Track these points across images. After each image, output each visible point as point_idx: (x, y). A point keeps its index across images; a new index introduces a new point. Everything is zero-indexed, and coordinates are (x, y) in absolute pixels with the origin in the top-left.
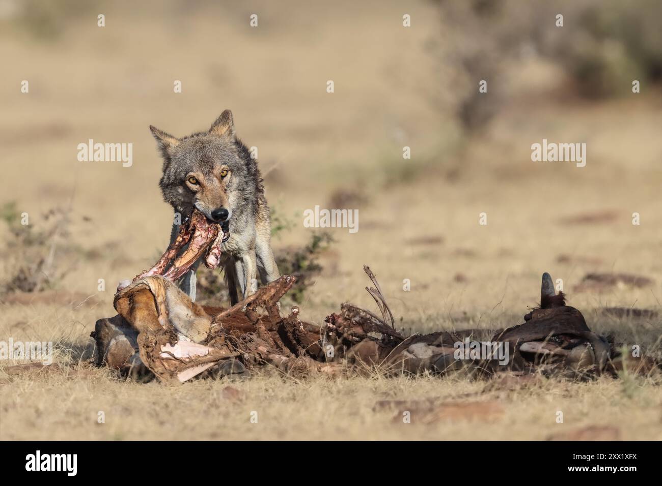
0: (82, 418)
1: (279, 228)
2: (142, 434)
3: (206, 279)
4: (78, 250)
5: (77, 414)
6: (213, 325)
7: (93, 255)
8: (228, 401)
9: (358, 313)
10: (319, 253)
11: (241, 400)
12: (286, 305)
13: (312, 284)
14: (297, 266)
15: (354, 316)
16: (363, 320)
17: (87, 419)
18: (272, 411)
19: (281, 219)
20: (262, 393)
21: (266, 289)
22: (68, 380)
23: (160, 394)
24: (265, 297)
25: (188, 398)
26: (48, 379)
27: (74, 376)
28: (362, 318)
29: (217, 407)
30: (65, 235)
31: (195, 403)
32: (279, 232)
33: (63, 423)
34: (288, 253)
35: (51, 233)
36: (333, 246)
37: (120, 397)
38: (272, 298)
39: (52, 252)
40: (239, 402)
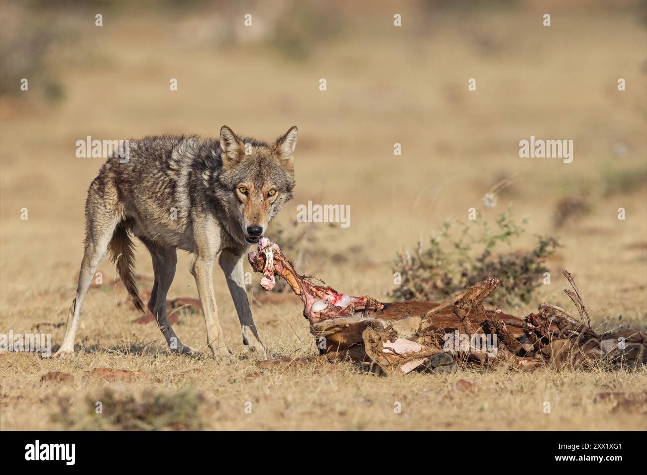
0: (327, 409)
1: (508, 234)
2: (382, 423)
3: (442, 280)
4: (324, 253)
5: (322, 405)
6: (423, 321)
7: (338, 259)
8: (461, 393)
9: (554, 313)
10: (545, 257)
11: (473, 392)
12: (515, 305)
13: (539, 285)
14: (525, 269)
15: (551, 316)
16: (559, 319)
17: (332, 410)
18: (501, 402)
19: (510, 225)
20: (493, 386)
21: (472, 289)
22: (315, 373)
23: (399, 386)
24: (471, 297)
25: (425, 390)
26: (296, 373)
27: (320, 370)
28: (558, 317)
29: (451, 399)
30: (312, 240)
31: (432, 395)
32: (508, 237)
33: (310, 413)
34: (517, 257)
35: (300, 238)
36: (558, 249)
37: (362, 389)
38: (477, 298)
39: (300, 256)
40: (471, 395)
